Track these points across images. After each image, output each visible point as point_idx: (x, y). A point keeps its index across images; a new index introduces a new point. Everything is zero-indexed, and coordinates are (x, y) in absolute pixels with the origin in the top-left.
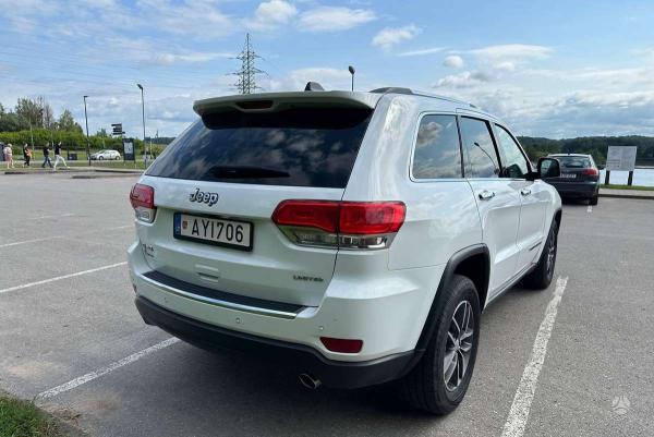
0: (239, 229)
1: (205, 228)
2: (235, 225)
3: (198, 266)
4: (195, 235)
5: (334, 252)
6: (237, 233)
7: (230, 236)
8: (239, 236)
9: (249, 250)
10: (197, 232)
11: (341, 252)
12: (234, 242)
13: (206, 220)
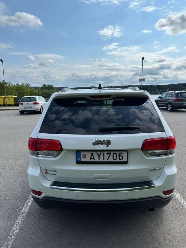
0: (121, 154)
1: (99, 156)
2: (118, 153)
3: (95, 175)
4: (92, 160)
5: (165, 157)
6: (119, 156)
7: (115, 158)
8: (121, 158)
9: (126, 163)
10: (94, 159)
11: (167, 157)
12: (118, 160)
13: (99, 153)
